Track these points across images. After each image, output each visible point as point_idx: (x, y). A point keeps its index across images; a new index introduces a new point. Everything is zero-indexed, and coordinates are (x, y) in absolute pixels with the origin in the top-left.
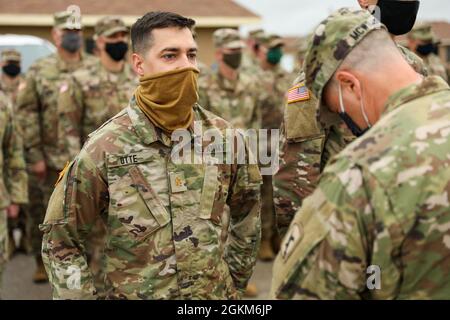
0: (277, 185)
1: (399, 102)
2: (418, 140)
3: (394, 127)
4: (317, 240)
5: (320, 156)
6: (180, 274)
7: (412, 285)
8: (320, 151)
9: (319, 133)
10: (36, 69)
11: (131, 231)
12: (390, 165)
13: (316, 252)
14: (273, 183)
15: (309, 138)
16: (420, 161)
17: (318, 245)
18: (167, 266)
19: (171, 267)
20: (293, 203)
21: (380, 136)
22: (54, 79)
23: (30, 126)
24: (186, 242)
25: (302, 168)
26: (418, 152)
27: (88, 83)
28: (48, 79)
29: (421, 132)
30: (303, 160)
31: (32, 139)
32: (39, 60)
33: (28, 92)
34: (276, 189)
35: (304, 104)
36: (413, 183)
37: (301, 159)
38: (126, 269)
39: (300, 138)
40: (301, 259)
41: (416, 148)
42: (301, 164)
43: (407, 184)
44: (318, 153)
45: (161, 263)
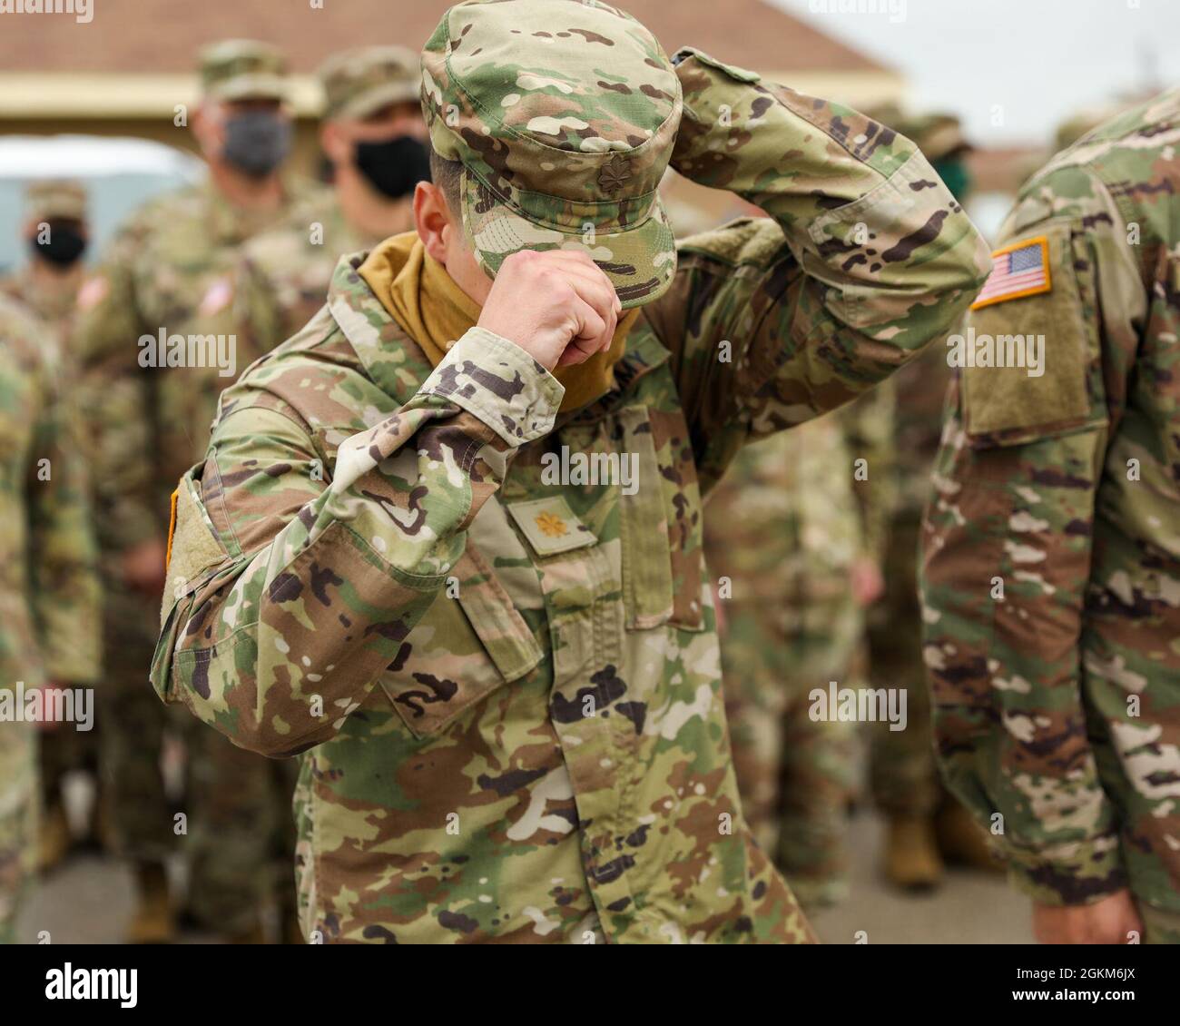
0: (936, 602)
5: (1089, 495)
8: (1089, 474)
9: (1087, 412)
10: (137, 235)
11: (404, 698)
14: (922, 595)
15: (1052, 430)
18: (537, 806)
19: (554, 808)
20: (993, 665)
23: (116, 425)
25: (1027, 538)
27: (296, 280)
30: (1028, 508)
31: (120, 469)
32: (148, 206)
33: (110, 309)
34: (930, 615)
35: (1031, 311)
37: (1020, 507)
38: (382, 838)
39: (1018, 431)
42: (1019, 523)
44: (1082, 484)
45: (512, 800)
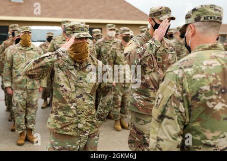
1: (200, 49)
2: (203, 65)
3: (196, 58)
4: (170, 95)
6: (78, 110)
7: (194, 119)
11: (62, 90)
12: (191, 72)
13: (170, 100)
16: (202, 72)
17: (171, 97)
19: (74, 106)
21: (190, 60)
22: (60, 43)
24: (80, 99)
26: (203, 69)
28: (58, 43)
29: (205, 63)
36: (198, 80)
40: (165, 104)
41: (202, 68)
43: (196, 79)
45: (71, 104)
